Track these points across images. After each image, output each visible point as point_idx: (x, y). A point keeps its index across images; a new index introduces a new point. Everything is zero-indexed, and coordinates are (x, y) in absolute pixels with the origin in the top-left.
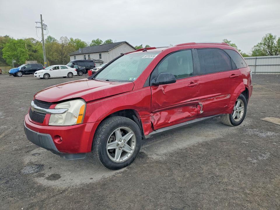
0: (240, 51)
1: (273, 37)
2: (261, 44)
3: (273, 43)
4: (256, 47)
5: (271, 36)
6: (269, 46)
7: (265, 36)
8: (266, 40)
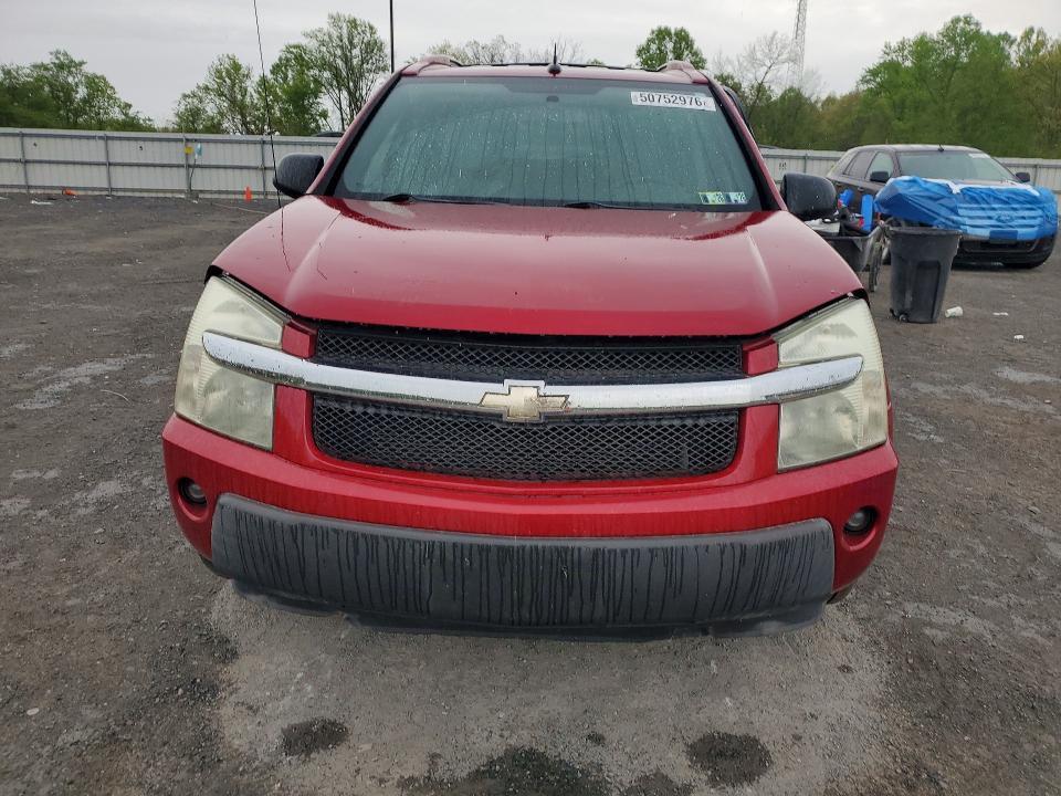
0: (130, 106)
1: (244, 71)
2: (207, 88)
3: (244, 92)
4: (190, 100)
5: (236, 67)
6: (233, 101)
7: (218, 63)
8: (221, 77)
